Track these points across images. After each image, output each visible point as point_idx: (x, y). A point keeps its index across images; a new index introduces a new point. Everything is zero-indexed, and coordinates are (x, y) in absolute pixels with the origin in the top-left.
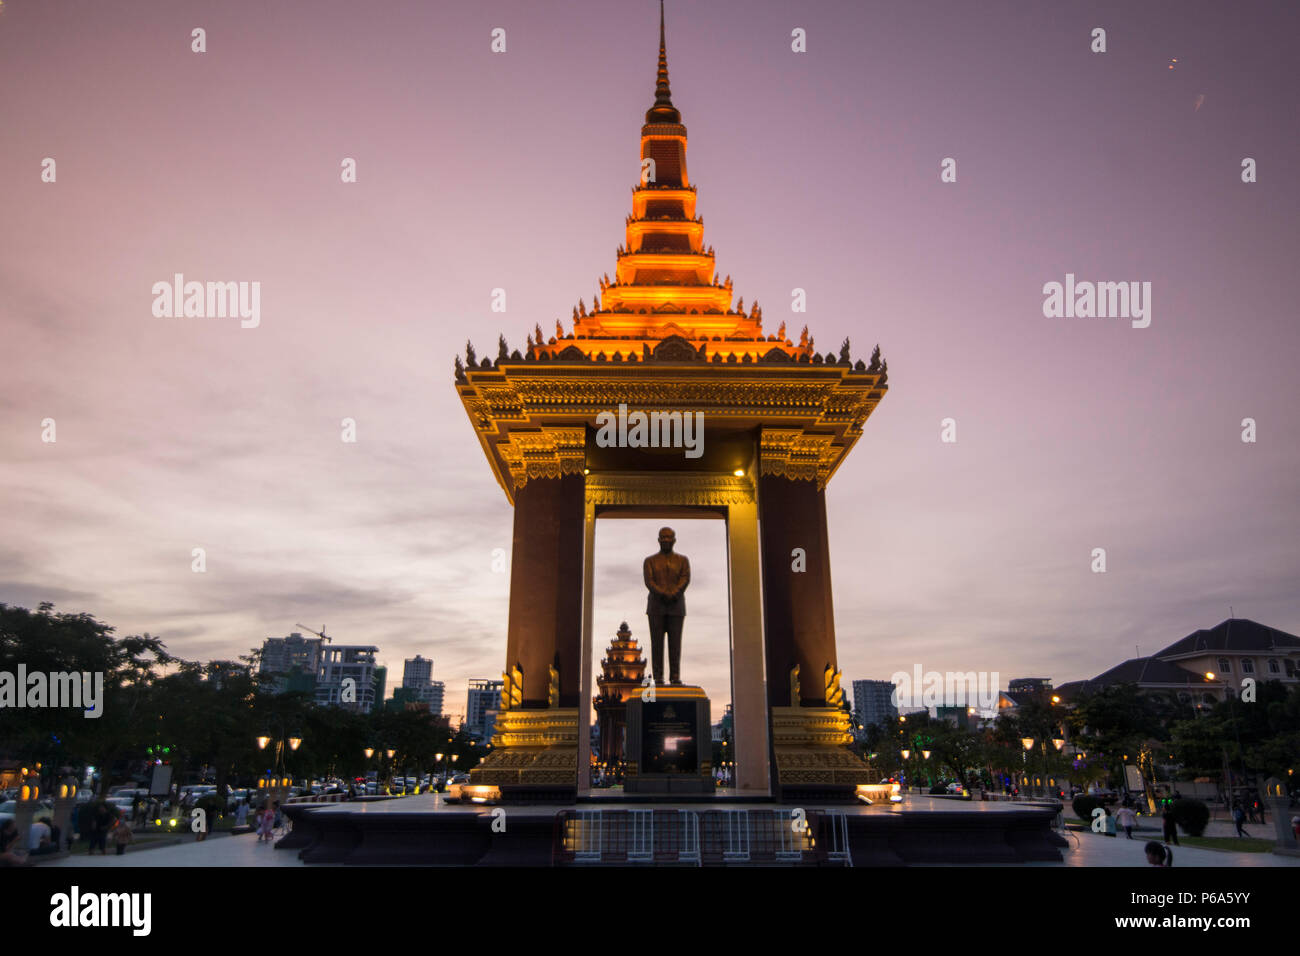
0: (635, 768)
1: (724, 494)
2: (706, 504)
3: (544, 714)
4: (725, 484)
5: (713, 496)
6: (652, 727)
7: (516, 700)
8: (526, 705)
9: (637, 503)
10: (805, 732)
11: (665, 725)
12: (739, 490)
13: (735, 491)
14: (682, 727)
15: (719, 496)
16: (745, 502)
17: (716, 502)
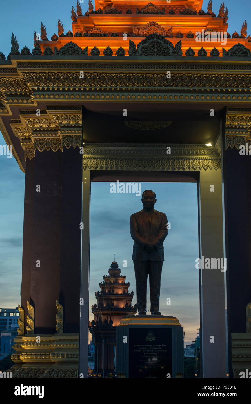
1: (196, 162)
2: (181, 170)
3: (52, 338)
4: (197, 154)
5: (186, 163)
6: (137, 348)
7: (30, 327)
8: (37, 331)
9: (125, 169)
11: (147, 347)
12: (209, 158)
13: (205, 159)
14: (161, 348)
15: (192, 163)
16: (213, 168)
17: (190, 169)
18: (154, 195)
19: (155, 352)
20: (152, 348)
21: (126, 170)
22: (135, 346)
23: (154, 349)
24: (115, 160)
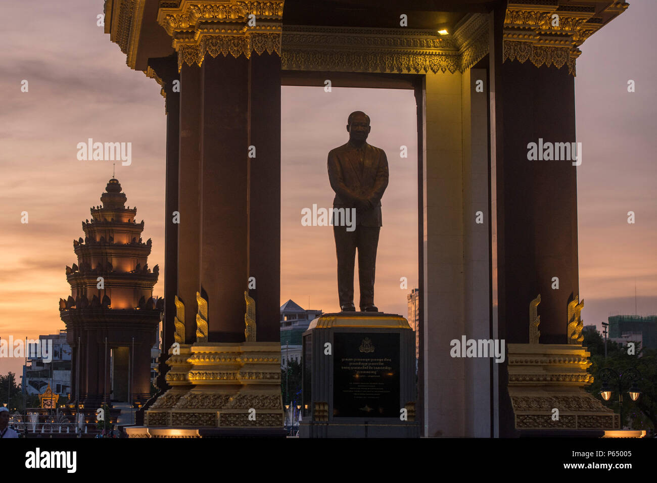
0: (324, 411)
1: (420, 60)
2: (395, 72)
3: (240, 349)
4: (422, 46)
5: (404, 61)
6: (346, 363)
7: (201, 332)
8: (213, 338)
10: (544, 372)
11: (362, 362)
12: (441, 54)
13: (434, 55)
14: (382, 364)
15: (413, 61)
16: (447, 70)
17: (409, 70)
18: (368, 120)
19: (373, 370)
20: (370, 364)
21: (304, 70)
22: (343, 360)
23: (371, 366)
24: (286, 53)
